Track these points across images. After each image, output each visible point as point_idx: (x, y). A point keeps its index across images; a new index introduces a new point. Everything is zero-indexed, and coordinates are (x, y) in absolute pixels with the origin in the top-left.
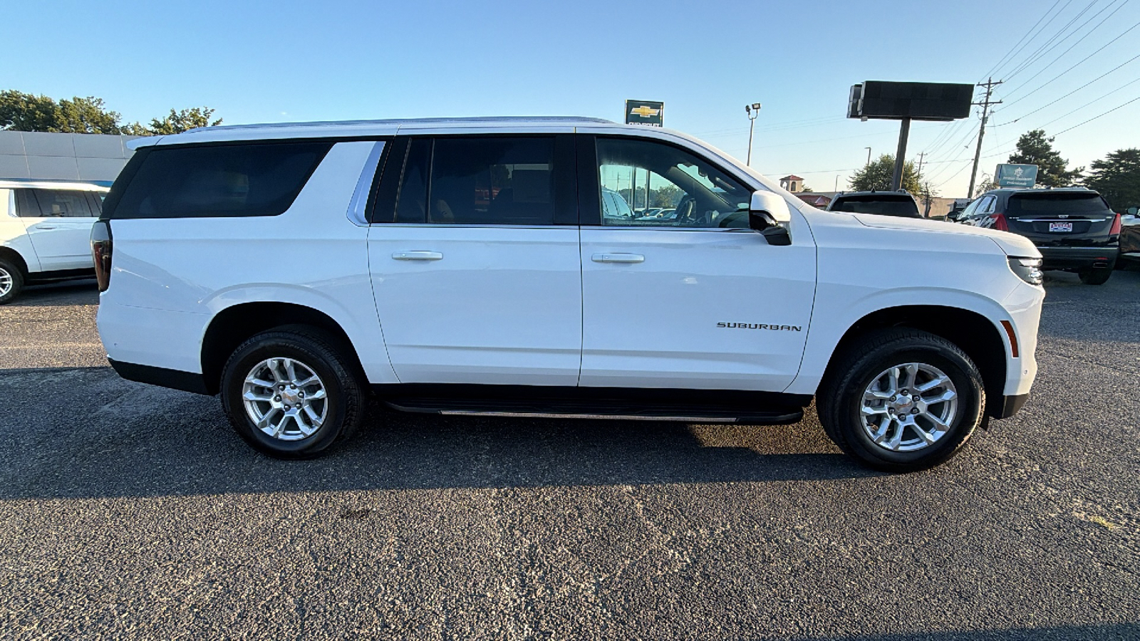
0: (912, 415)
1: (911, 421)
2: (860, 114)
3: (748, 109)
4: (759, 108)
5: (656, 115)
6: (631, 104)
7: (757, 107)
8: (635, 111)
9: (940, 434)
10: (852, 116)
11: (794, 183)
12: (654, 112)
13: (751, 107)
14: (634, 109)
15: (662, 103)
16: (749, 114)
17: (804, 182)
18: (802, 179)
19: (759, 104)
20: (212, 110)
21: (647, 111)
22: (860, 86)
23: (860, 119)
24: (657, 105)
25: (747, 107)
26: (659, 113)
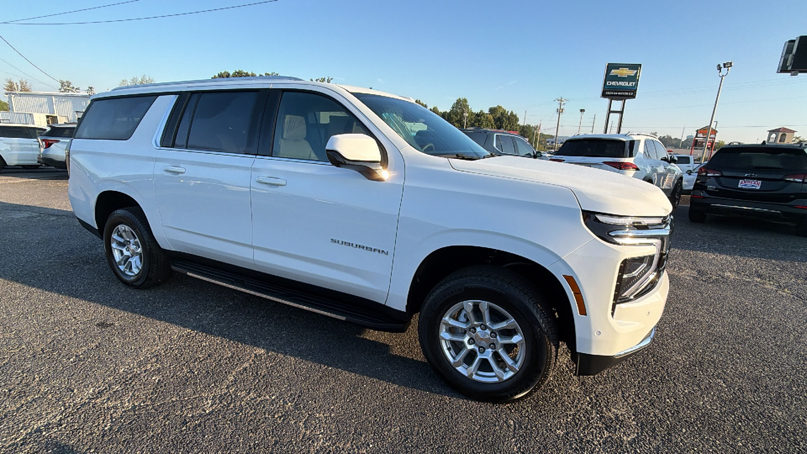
0: (490, 350)
1: (488, 355)
2: (789, 68)
3: (719, 68)
4: (731, 66)
5: (633, 75)
6: (611, 67)
7: (727, 65)
8: (614, 72)
9: (511, 374)
10: (782, 71)
11: (784, 135)
12: (632, 73)
13: (722, 66)
14: (613, 71)
15: (640, 65)
16: (720, 72)
17: (796, 135)
18: (794, 132)
19: (731, 63)
20: (332, 79)
21: (626, 72)
22: (794, 41)
23: (790, 74)
24: (636, 67)
25: (719, 65)
26: (637, 73)
